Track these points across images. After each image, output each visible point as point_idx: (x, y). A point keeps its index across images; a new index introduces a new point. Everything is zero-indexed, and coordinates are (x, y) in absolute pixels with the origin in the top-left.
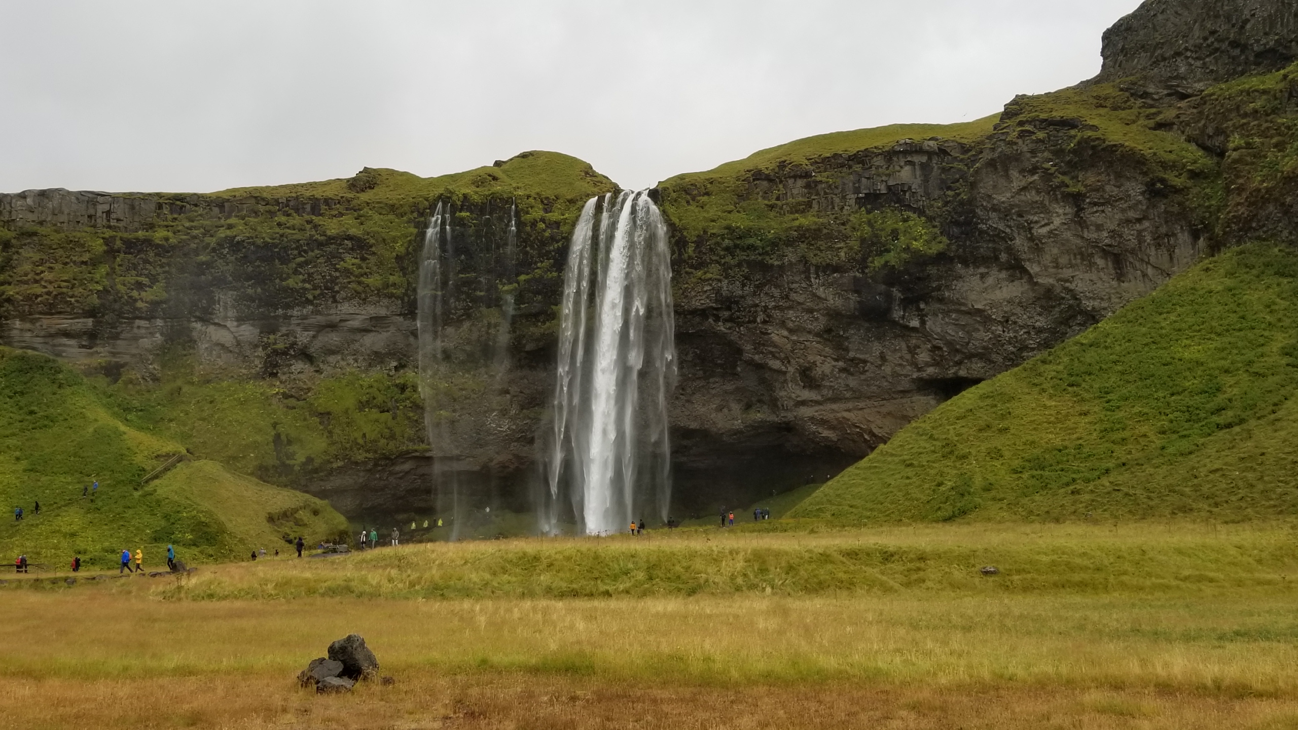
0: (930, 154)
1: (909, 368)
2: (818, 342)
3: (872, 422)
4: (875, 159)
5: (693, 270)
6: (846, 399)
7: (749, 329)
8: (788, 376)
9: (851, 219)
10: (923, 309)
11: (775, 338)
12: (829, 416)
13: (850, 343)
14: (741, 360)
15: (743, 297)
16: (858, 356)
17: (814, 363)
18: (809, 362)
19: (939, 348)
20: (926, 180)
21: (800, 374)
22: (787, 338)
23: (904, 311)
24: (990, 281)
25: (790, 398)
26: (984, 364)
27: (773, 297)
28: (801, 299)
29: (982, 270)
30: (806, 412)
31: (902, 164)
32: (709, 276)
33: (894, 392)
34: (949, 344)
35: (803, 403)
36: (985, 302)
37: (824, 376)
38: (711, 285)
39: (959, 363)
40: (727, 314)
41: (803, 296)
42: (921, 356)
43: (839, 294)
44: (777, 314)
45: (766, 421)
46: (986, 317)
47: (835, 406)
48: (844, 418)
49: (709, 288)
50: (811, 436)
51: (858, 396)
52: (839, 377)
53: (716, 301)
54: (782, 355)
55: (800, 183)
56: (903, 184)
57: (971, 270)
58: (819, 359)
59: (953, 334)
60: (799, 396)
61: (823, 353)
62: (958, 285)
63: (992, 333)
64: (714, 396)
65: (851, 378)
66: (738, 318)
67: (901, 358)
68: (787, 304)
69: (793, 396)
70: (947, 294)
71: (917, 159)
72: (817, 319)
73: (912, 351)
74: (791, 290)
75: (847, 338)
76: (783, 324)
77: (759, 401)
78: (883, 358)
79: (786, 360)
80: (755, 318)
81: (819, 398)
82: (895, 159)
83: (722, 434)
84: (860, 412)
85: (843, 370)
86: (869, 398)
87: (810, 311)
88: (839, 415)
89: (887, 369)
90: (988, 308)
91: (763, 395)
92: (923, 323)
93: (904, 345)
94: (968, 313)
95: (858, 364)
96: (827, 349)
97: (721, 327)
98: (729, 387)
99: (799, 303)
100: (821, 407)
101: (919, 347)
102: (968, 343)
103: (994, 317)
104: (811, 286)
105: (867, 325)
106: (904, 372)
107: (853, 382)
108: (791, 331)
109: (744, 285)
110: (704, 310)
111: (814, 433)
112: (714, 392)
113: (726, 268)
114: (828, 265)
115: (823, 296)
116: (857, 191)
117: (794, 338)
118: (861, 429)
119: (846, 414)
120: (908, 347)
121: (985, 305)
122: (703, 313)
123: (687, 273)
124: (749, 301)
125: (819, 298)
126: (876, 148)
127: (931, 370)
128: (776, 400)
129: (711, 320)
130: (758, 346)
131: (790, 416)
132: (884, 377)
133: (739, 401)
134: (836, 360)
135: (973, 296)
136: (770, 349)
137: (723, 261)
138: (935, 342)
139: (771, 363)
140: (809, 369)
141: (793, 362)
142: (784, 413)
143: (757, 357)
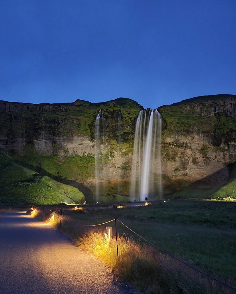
2: (199, 152)
5: (168, 132)
7: (181, 148)
8: (189, 161)
10: (229, 144)
11: (187, 151)
12: (199, 172)
13: (208, 153)
14: (177, 156)
15: (180, 140)
21: (193, 161)
22: (191, 151)
23: (224, 145)
33: (217, 166)
37: (199, 162)
41: (197, 140)
43: (207, 140)
44: (189, 144)
47: (201, 169)
49: (173, 136)
50: (192, 177)
52: (203, 162)
53: (174, 141)
54: (189, 156)
56: (228, 110)
58: (198, 157)
60: (191, 167)
61: (200, 155)
65: (206, 162)
67: (221, 157)
68: (192, 142)
72: (200, 146)
73: (224, 155)
74: (194, 138)
76: (190, 148)
78: (216, 157)
80: (183, 145)
81: (197, 167)
87: (198, 144)
91: (181, 166)
92: (229, 148)
93: (222, 154)
95: (209, 158)
97: (174, 148)
98: (172, 164)
100: (197, 170)
101: (226, 154)
104: (200, 137)
105: (213, 148)
106: (221, 161)
109: (182, 136)
110: (170, 143)
112: (168, 165)
113: (177, 132)
114: (205, 131)
115: (203, 140)
118: (207, 175)
119: (203, 172)
127: (228, 161)
128: (185, 167)
130: (183, 153)
131: (188, 172)
132: (215, 162)
133: (174, 167)
134: (203, 157)
136: (186, 154)
138: (231, 153)
139: (185, 158)
140: (195, 160)
141: (191, 158)
142: (186, 171)
143: (182, 156)
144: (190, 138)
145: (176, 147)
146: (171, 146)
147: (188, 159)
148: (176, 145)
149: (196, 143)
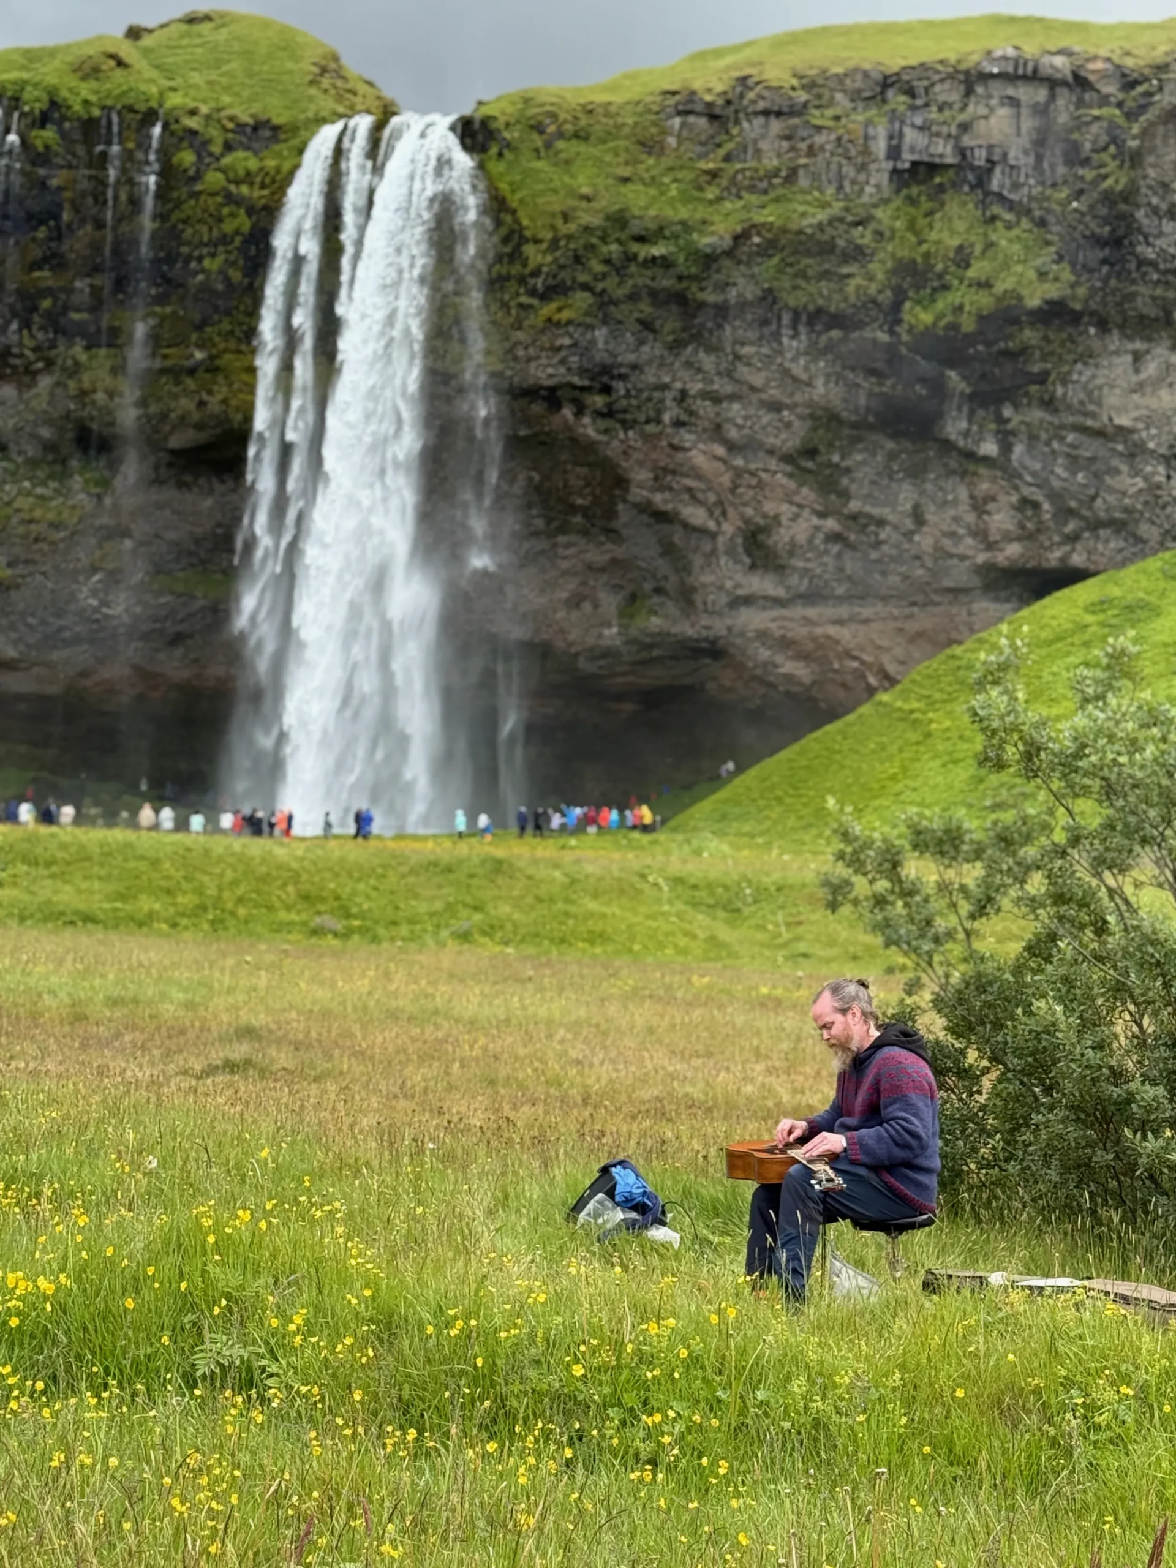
0: (1053, 83)
1: (969, 541)
2: (790, 476)
3: (888, 650)
4: (938, 88)
5: (535, 302)
6: (837, 598)
7: (646, 438)
8: (721, 540)
9: (879, 213)
10: (1008, 421)
11: (698, 459)
12: (799, 632)
13: (852, 480)
14: (625, 501)
15: (635, 367)
16: (868, 509)
17: (776, 518)
18: (765, 516)
19: (1036, 505)
20: (1040, 142)
21: (745, 538)
22: (724, 461)
23: (970, 421)
24: (1151, 368)
25: (721, 588)
26: (1122, 544)
27: (699, 370)
28: (758, 380)
29: (1138, 345)
30: (753, 619)
31: (994, 102)
32: (565, 315)
33: (936, 591)
34: (1054, 496)
35: (748, 601)
36: (1136, 414)
37: (793, 548)
38: (571, 336)
39: (1073, 538)
40: (599, 401)
41: (763, 374)
42: (997, 517)
43: (839, 377)
44: (705, 408)
45: (669, 634)
46: (1135, 445)
47: (811, 612)
48: (829, 637)
49: (567, 341)
50: (758, 672)
51: (861, 594)
52: (826, 552)
53: (582, 371)
54: (712, 498)
55: (776, 126)
56: (990, 148)
57: (1114, 341)
58: (786, 510)
59: (1065, 475)
60: (738, 586)
61: (797, 499)
62: (1082, 374)
63: (1146, 479)
64: (564, 573)
65: (848, 555)
66: (625, 411)
67: (956, 519)
68: (729, 389)
69: (729, 584)
70: (1060, 391)
71: (1024, 93)
72: (788, 425)
73: (980, 506)
74: (737, 357)
75: (848, 471)
76: (717, 432)
77: (658, 591)
78: (918, 516)
79: (719, 509)
80: (659, 412)
81: (781, 592)
82: (980, 90)
83: (577, 655)
84: (862, 629)
85: (835, 537)
86: (885, 599)
87: (775, 407)
88: (819, 631)
89: (925, 541)
90: (1140, 425)
91: (666, 578)
92: (1006, 448)
93: (963, 493)
94: (1100, 433)
95: (865, 526)
96: (805, 491)
97: (589, 428)
98: (597, 555)
99: (753, 389)
100: (784, 612)
101: (993, 499)
102: (1094, 498)
103: (1151, 445)
104: (781, 353)
105: (890, 445)
106: (961, 550)
107: (852, 564)
108: (732, 447)
109: (642, 342)
110: (552, 390)
111: (765, 664)
112: (565, 565)
113: (604, 303)
114: (819, 311)
115: (804, 377)
116: (894, 153)
117: (739, 462)
118: (863, 662)
119: (833, 630)
120: (972, 497)
121: (1136, 419)
122: (552, 397)
123: (521, 306)
124: (650, 377)
125: (795, 379)
126: (941, 62)
127: (1014, 550)
128: (694, 590)
129: (567, 412)
130: (662, 476)
131: (719, 627)
132: (917, 557)
133: (617, 588)
134: (822, 515)
135: (1112, 399)
136: (688, 482)
137: (599, 286)
138: (1027, 491)
139: (686, 512)
141: (731, 512)
142: (705, 621)
143: (658, 497)
145: (603, 424)
147: (712, 525)
148: (608, 413)
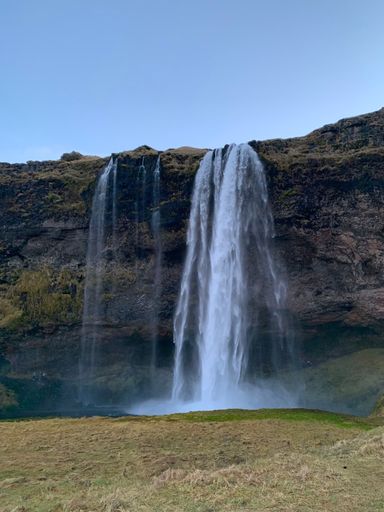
5: (282, 190)
8: (353, 266)
11: (343, 237)
14: (315, 257)
15: (318, 208)
18: (370, 255)
21: (362, 264)
22: (353, 237)
25: (354, 283)
27: (342, 206)
30: (367, 293)
32: (294, 193)
35: (364, 287)
37: (382, 266)
38: (296, 199)
41: (367, 204)
44: (345, 219)
45: (334, 302)
49: (294, 201)
50: (369, 312)
53: (299, 212)
54: (349, 251)
58: (378, 252)
60: (360, 282)
64: (293, 285)
66: (315, 224)
68: (353, 212)
69: (357, 281)
72: (377, 221)
76: (350, 227)
77: (328, 288)
79: (352, 255)
80: (328, 223)
81: (377, 282)
83: (299, 312)
87: (372, 215)
91: (331, 283)
97: (302, 232)
99: (363, 210)
100: (379, 289)
108: (355, 231)
110: (289, 219)
111: (372, 309)
113: (307, 187)
117: (359, 237)
122: (289, 222)
123: (278, 192)
124: (324, 211)
128: (343, 285)
130: (330, 245)
136: (339, 246)
139: (339, 257)
140: (370, 260)
141: (357, 256)
142: (348, 295)
143: (328, 254)
144: (345, 203)
145: (307, 230)
146: (294, 227)
147: (349, 261)
148: (309, 226)
149: (363, 214)
